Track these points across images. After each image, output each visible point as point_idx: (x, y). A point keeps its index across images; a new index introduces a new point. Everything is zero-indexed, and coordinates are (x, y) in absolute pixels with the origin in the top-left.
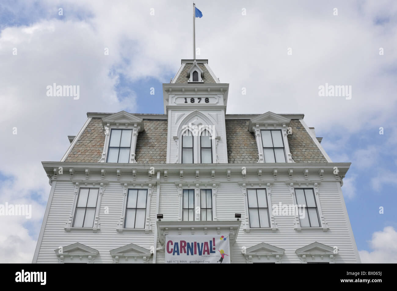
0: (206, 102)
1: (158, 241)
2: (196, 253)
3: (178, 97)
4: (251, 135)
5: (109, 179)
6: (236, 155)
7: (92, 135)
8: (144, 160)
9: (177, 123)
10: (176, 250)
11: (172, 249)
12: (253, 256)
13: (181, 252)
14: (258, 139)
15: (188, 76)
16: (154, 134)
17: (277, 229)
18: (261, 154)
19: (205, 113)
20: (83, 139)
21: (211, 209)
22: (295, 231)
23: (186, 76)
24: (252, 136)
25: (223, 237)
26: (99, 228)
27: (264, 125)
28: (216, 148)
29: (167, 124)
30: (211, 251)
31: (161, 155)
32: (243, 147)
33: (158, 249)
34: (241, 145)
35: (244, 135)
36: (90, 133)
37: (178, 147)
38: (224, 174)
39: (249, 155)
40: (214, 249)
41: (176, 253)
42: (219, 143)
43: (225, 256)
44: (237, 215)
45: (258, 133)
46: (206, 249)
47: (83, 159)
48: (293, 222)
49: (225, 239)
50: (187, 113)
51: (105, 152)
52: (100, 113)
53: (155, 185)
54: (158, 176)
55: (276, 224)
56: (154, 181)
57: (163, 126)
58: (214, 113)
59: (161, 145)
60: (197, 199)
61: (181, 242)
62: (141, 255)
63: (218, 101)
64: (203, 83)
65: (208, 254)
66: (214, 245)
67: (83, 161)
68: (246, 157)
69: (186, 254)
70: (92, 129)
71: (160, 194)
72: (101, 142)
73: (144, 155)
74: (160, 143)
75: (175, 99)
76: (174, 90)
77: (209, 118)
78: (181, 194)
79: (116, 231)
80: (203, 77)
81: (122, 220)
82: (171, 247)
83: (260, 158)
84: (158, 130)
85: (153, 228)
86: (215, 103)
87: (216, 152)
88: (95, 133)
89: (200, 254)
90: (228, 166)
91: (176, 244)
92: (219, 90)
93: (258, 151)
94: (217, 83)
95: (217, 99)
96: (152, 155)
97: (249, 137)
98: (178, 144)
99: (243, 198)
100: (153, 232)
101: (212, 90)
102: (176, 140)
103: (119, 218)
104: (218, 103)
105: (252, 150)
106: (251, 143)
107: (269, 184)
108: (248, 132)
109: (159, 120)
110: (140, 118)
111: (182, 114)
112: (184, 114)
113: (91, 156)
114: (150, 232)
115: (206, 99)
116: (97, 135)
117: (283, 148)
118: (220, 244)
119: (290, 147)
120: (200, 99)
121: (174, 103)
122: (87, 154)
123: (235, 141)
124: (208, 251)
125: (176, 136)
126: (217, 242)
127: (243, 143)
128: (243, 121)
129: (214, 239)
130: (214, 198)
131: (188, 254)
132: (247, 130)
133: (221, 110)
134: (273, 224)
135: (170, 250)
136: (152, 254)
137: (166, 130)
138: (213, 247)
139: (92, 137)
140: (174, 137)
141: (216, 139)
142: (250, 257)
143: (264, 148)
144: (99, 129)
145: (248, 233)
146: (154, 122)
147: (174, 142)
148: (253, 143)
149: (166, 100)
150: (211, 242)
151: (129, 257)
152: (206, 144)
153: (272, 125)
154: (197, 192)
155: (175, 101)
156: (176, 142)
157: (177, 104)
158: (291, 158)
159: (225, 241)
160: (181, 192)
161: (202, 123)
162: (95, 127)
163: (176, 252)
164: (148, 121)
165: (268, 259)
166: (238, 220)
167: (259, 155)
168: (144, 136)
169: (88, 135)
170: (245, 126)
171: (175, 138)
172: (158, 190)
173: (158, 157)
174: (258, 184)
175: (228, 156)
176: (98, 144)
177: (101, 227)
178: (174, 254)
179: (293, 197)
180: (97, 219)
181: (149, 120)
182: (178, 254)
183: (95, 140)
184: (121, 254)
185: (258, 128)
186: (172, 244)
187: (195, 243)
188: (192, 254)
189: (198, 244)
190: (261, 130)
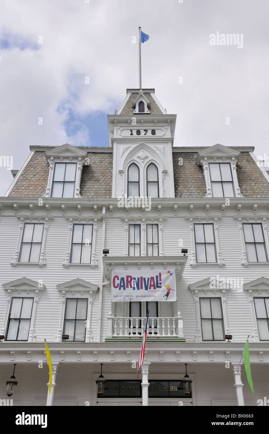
0: (153, 134)
1: (104, 276)
2: (142, 288)
3: (123, 129)
4: (199, 168)
5: (54, 214)
6: (183, 189)
7: (36, 169)
8: (89, 194)
9: (122, 157)
10: (122, 285)
11: (118, 284)
12: (199, 291)
13: (127, 287)
14: (206, 173)
15: (134, 106)
16: (99, 168)
17: (224, 265)
18: (209, 188)
19: (151, 146)
20: (27, 173)
21: (158, 244)
22: (242, 266)
23: (132, 107)
24: (200, 170)
25: (169, 272)
26: (45, 263)
27: (212, 158)
28: (163, 182)
29: (112, 157)
30: (157, 286)
31: (107, 189)
32: (190, 181)
33: (104, 284)
34: (189, 179)
35: (191, 169)
36: (33, 167)
37: (124, 181)
38: (171, 209)
39: (197, 189)
40: (160, 284)
41: (122, 288)
42: (166, 177)
43: (171, 291)
44: (184, 250)
45: (206, 166)
46: (152, 284)
47: (27, 193)
48: (241, 257)
49: (171, 274)
50: (133, 146)
51: (49, 186)
52: (43, 146)
53: (101, 220)
54: (104, 211)
55: (223, 259)
56: (99, 216)
57: (108, 160)
58: (160, 146)
59: (106, 180)
60: (143, 234)
61: (127, 277)
62: (87, 289)
63: (165, 132)
64: (149, 114)
65: (155, 288)
66: (160, 280)
67: (27, 196)
68: (194, 191)
69: (132, 288)
70: (36, 162)
71: (106, 229)
72: (45, 176)
73: (89, 189)
74: (105, 177)
75: (120, 131)
76: (119, 122)
77: (155, 150)
78: (127, 229)
79: (62, 266)
80: (149, 107)
81: (68, 255)
82: (117, 282)
83: (208, 192)
84: (103, 164)
85: (99, 263)
86: (162, 135)
87: (163, 186)
88: (39, 167)
89: (146, 289)
90: (175, 200)
91: (122, 279)
92: (166, 122)
93: (205, 185)
94: (164, 114)
95: (164, 131)
96: (98, 189)
97: (197, 170)
98: (124, 178)
99: (190, 233)
100: (99, 267)
101: (159, 122)
102: (122, 174)
103: (65, 253)
104: (165, 135)
105: (199, 184)
106: (199, 177)
107: (216, 219)
108: (196, 166)
109: (104, 153)
110: (85, 151)
111: (128, 147)
112: (130, 147)
113: (35, 191)
114: (96, 267)
115: (152, 131)
116: (40, 169)
117: (232, 182)
118: (166, 279)
119: (238, 181)
120: (146, 131)
121: (120, 135)
122: (31, 188)
123: (182, 175)
124: (154, 286)
125: (122, 170)
126: (163, 277)
127: (191, 177)
128: (191, 153)
129: (160, 274)
130: (160, 233)
131: (134, 289)
132: (195, 163)
133: (168, 143)
134: (219, 259)
135: (116, 285)
136: (99, 289)
137: (111, 163)
138: (159, 282)
139: (36, 171)
140: (119, 171)
141: (163, 172)
142: (196, 291)
143: (212, 182)
144: (42, 163)
145: (194, 268)
146: (99, 155)
147: (120, 175)
148: (201, 177)
149: (110, 132)
150: (157, 277)
151: (75, 292)
152: (153, 178)
153: (221, 158)
154: (143, 227)
155: (121, 133)
156: (122, 175)
157: (123, 136)
158: (239, 192)
159: (172, 276)
160: (127, 227)
161: (148, 156)
162: (38, 160)
163: (122, 286)
164: (93, 155)
165: (214, 294)
166: (185, 255)
167: (207, 189)
168: (89, 170)
169: (31, 169)
170: (193, 159)
171: (121, 172)
172: (104, 225)
173: (104, 192)
174: (205, 219)
175: (175, 190)
176: (42, 178)
177: (47, 262)
178: (120, 289)
179: (241, 232)
180: (43, 255)
181: (93, 153)
182: (124, 289)
183: (39, 174)
184: (67, 289)
185: (206, 161)
186: (118, 279)
187: (141, 278)
188: (138, 289)
189: (145, 279)
190: (209, 163)
